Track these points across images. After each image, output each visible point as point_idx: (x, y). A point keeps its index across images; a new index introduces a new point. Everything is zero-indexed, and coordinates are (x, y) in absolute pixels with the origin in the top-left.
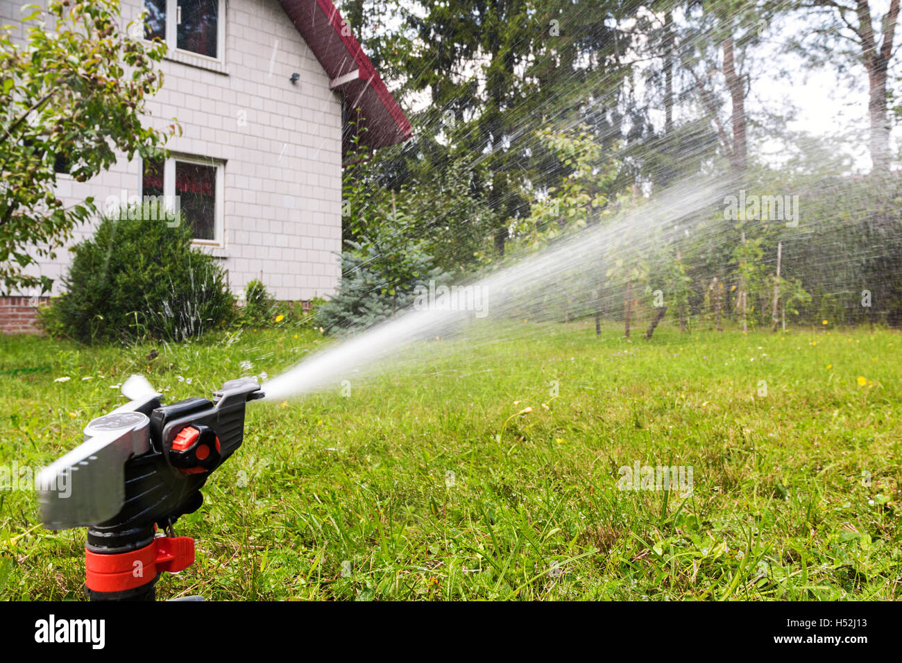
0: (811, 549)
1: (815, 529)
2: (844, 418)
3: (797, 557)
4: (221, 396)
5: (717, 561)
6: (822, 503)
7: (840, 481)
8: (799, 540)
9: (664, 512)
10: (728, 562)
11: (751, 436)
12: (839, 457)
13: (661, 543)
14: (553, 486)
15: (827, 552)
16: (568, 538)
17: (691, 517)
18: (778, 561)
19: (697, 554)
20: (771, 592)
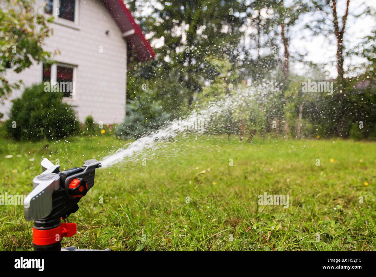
0: (312, 227)
1: (314, 219)
2: (325, 175)
3: (307, 230)
4: (86, 167)
5: (277, 231)
6: (317, 208)
7: (323, 200)
8: (308, 223)
9: (257, 212)
10: (281, 232)
11: (290, 182)
12: (322, 191)
13: (256, 224)
14: (213, 202)
15: (318, 228)
16: (220, 223)
17: (267, 215)
18: (300, 231)
19: (269, 229)
20: (298, 243)
